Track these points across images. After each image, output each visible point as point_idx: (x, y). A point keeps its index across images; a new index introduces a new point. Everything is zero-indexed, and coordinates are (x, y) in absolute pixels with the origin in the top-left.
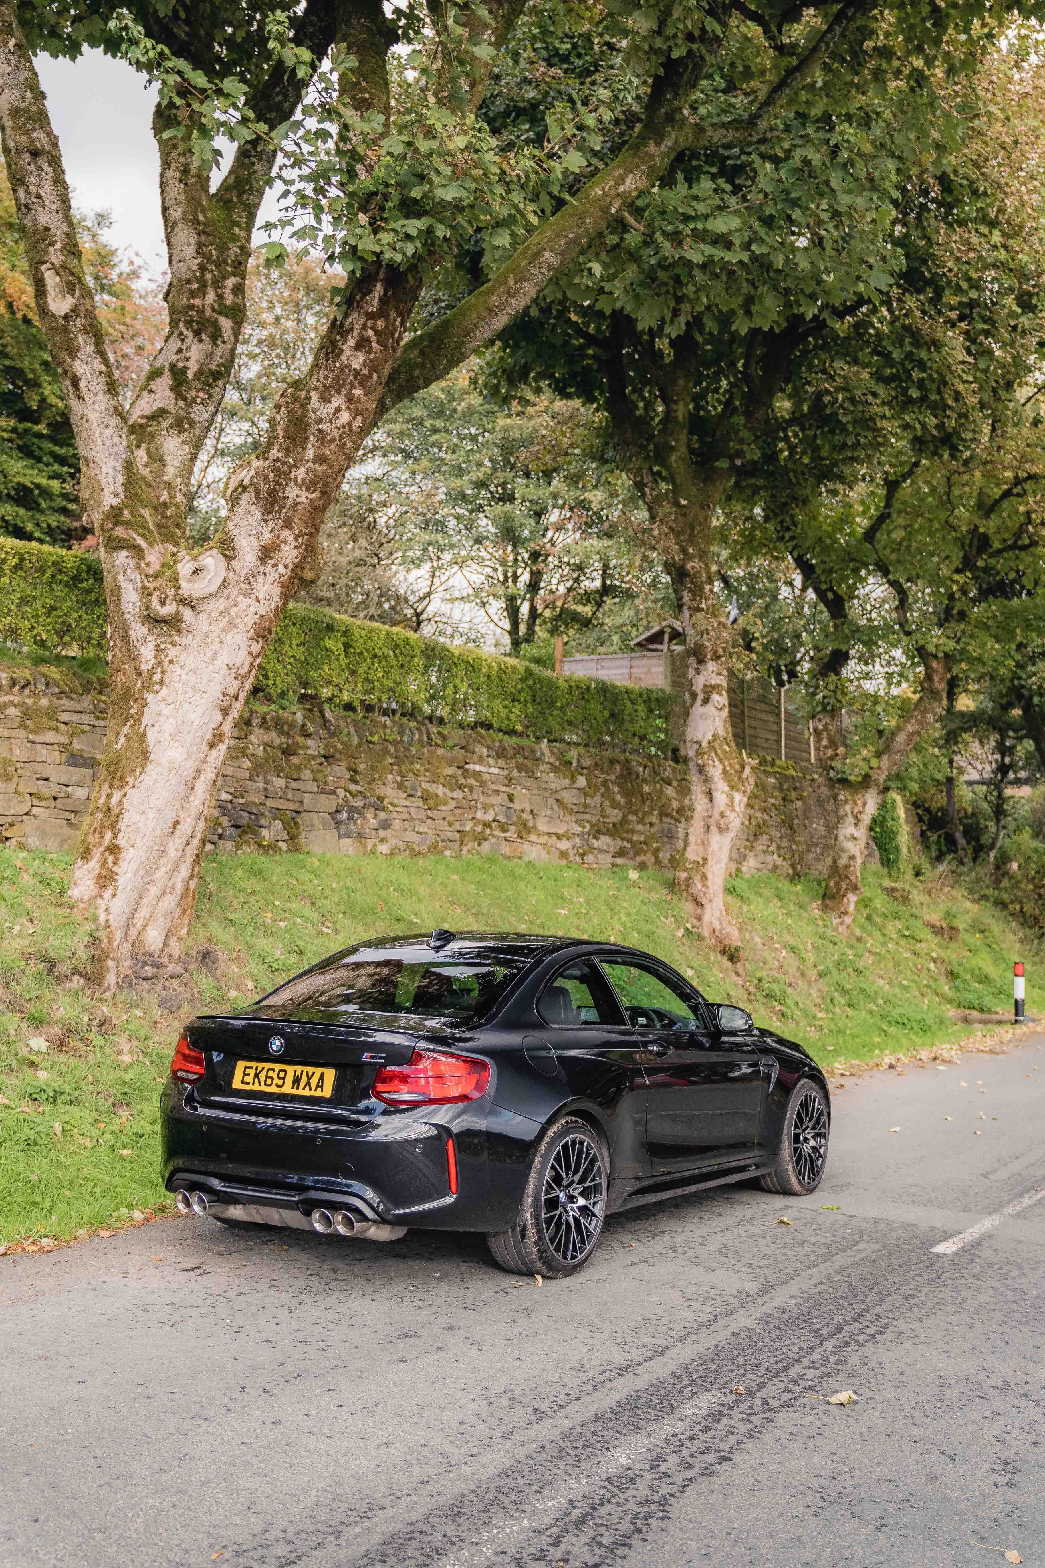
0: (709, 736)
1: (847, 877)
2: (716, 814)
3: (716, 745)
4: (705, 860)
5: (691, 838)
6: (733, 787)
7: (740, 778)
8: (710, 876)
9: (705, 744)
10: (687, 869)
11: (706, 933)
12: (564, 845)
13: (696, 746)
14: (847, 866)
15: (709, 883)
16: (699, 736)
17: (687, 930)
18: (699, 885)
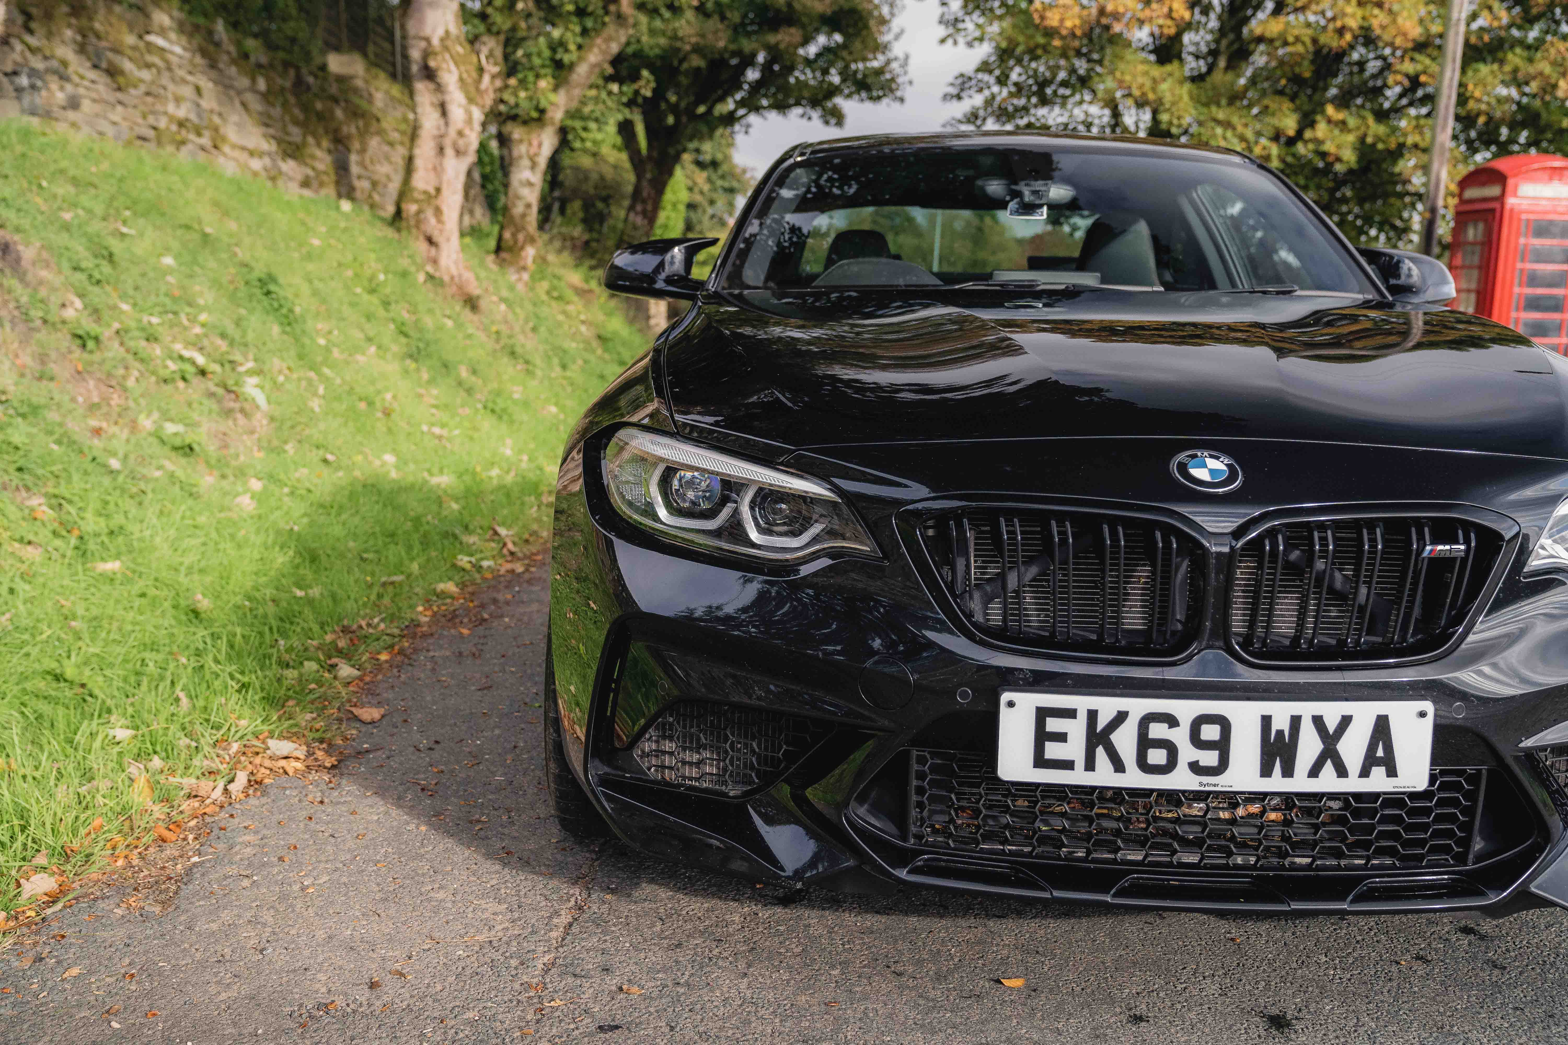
0: (440, 32)
1: (524, 228)
2: (452, 132)
3: (449, 43)
4: (438, 190)
5: (419, 163)
6: (471, 100)
7: (478, 89)
8: (445, 209)
9: (435, 42)
10: (416, 201)
11: (446, 278)
12: (256, 164)
13: (423, 44)
14: (524, 216)
15: (445, 217)
16: (427, 31)
17: (427, 273)
18: (433, 221)
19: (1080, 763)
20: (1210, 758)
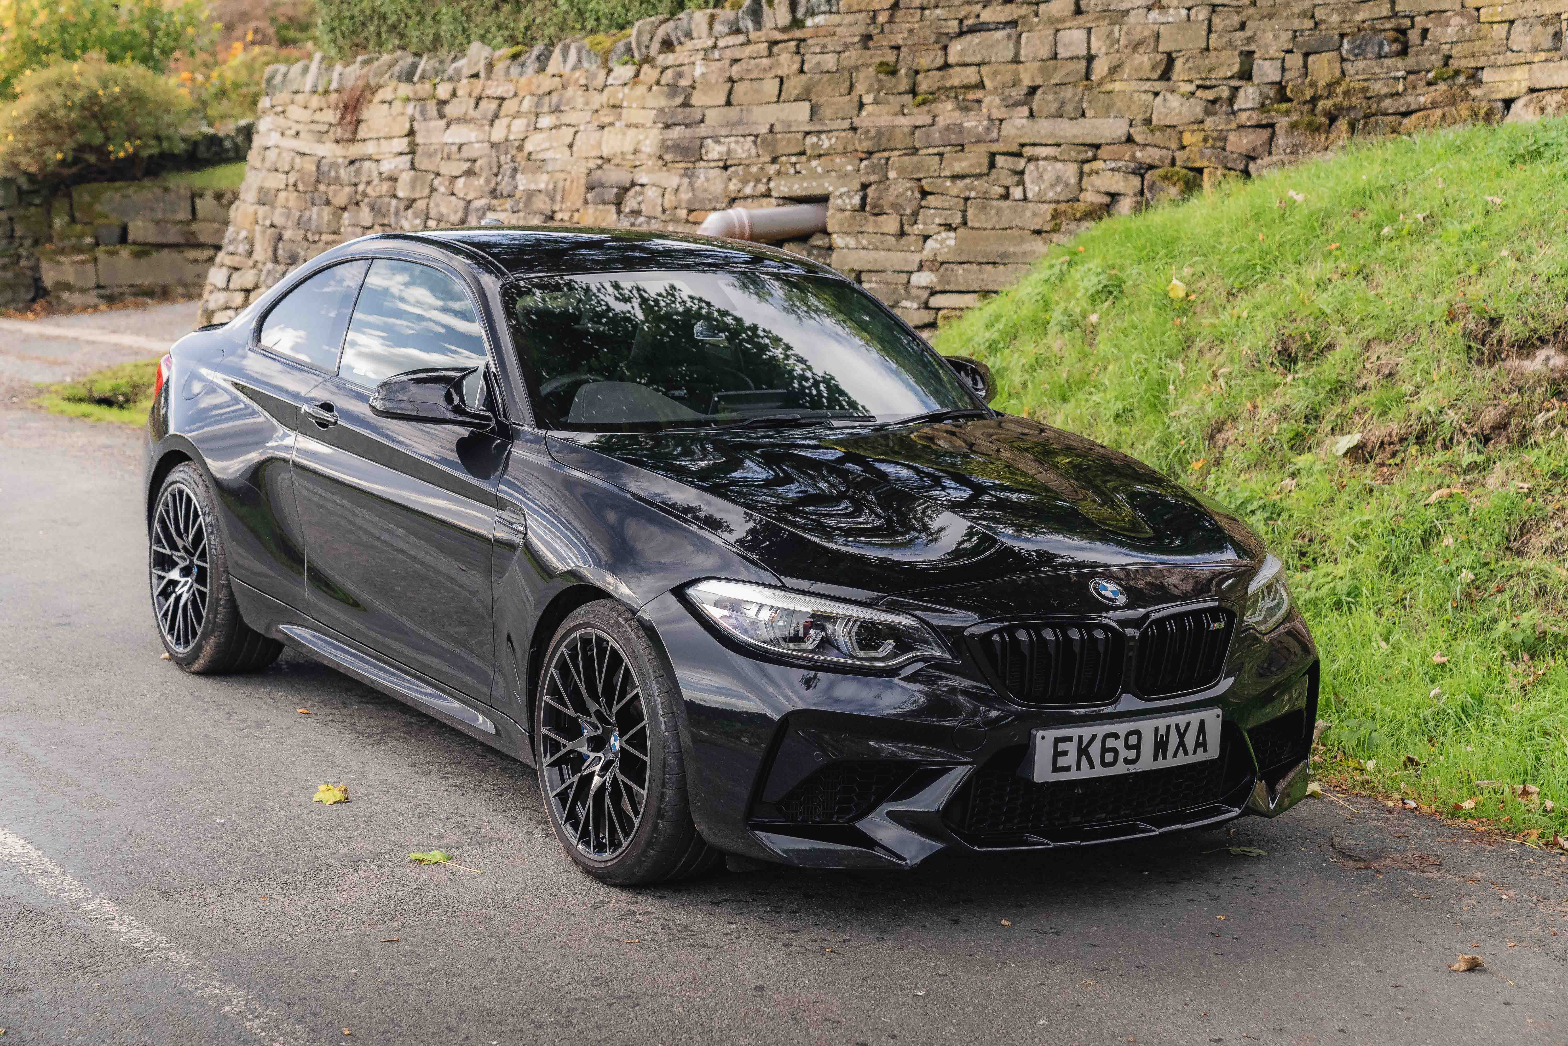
19: (1074, 767)
20: (1132, 754)
